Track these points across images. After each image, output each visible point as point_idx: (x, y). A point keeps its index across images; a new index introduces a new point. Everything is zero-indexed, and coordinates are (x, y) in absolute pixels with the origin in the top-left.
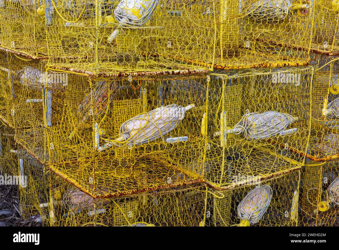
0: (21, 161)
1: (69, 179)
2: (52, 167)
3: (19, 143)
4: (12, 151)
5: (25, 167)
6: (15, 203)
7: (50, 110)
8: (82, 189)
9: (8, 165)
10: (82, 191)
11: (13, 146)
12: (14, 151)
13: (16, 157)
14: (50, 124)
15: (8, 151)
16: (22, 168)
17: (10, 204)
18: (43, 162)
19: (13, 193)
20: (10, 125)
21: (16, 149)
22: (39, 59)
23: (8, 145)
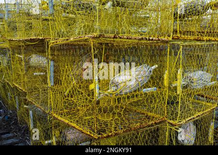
0: (31, 112)
1: (70, 123)
2: (55, 115)
3: (30, 100)
4: (25, 106)
5: (34, 116)
6: (27, 139)
7: (52, 74)
8: (83, 131)
9: (23, 115)
10: (83, 133)
11: (25, 104)
12: (26, 106)
13: (27, 110)
14: (53, 84)
15: (23, 107)
16: (32, 117)
17: (24, 139)
18: (47, 112)
19: (25, 133)
20: (24, 90)
21: (27, 105)
22: (44, 39)
23: (23, 103)
